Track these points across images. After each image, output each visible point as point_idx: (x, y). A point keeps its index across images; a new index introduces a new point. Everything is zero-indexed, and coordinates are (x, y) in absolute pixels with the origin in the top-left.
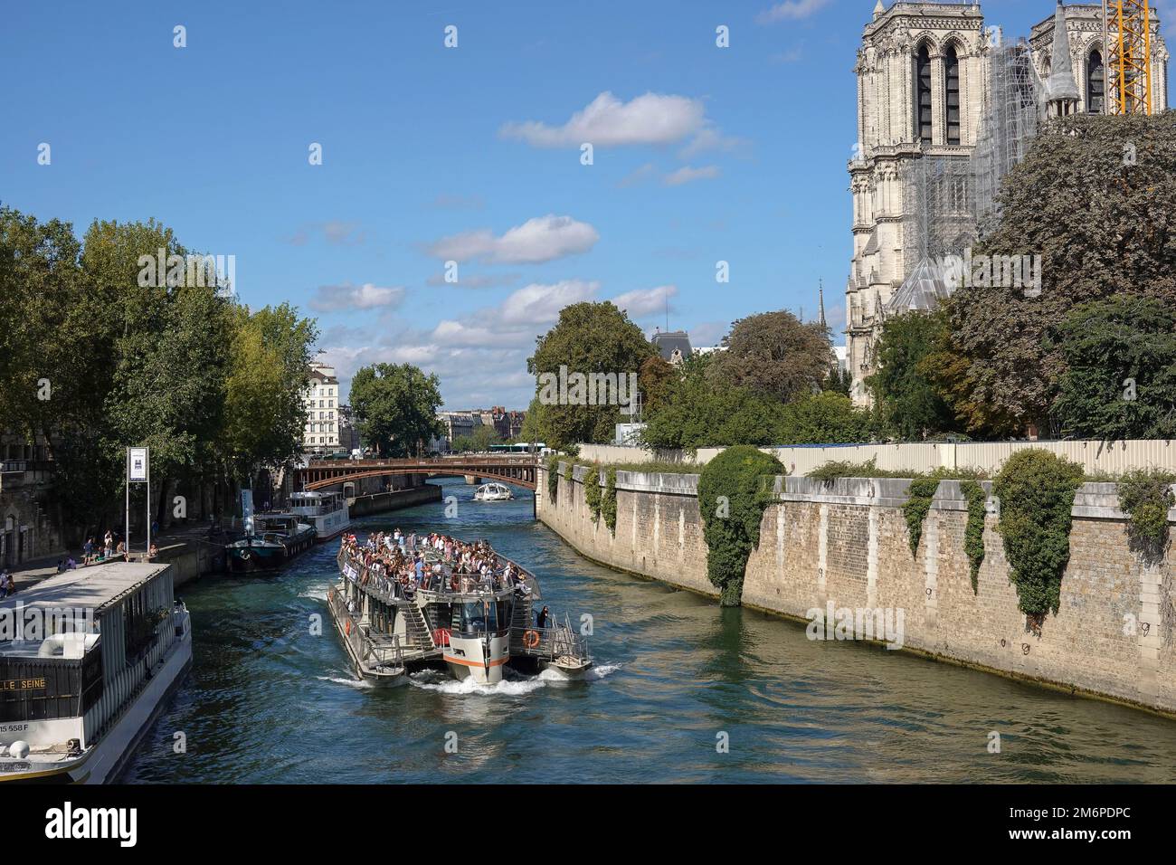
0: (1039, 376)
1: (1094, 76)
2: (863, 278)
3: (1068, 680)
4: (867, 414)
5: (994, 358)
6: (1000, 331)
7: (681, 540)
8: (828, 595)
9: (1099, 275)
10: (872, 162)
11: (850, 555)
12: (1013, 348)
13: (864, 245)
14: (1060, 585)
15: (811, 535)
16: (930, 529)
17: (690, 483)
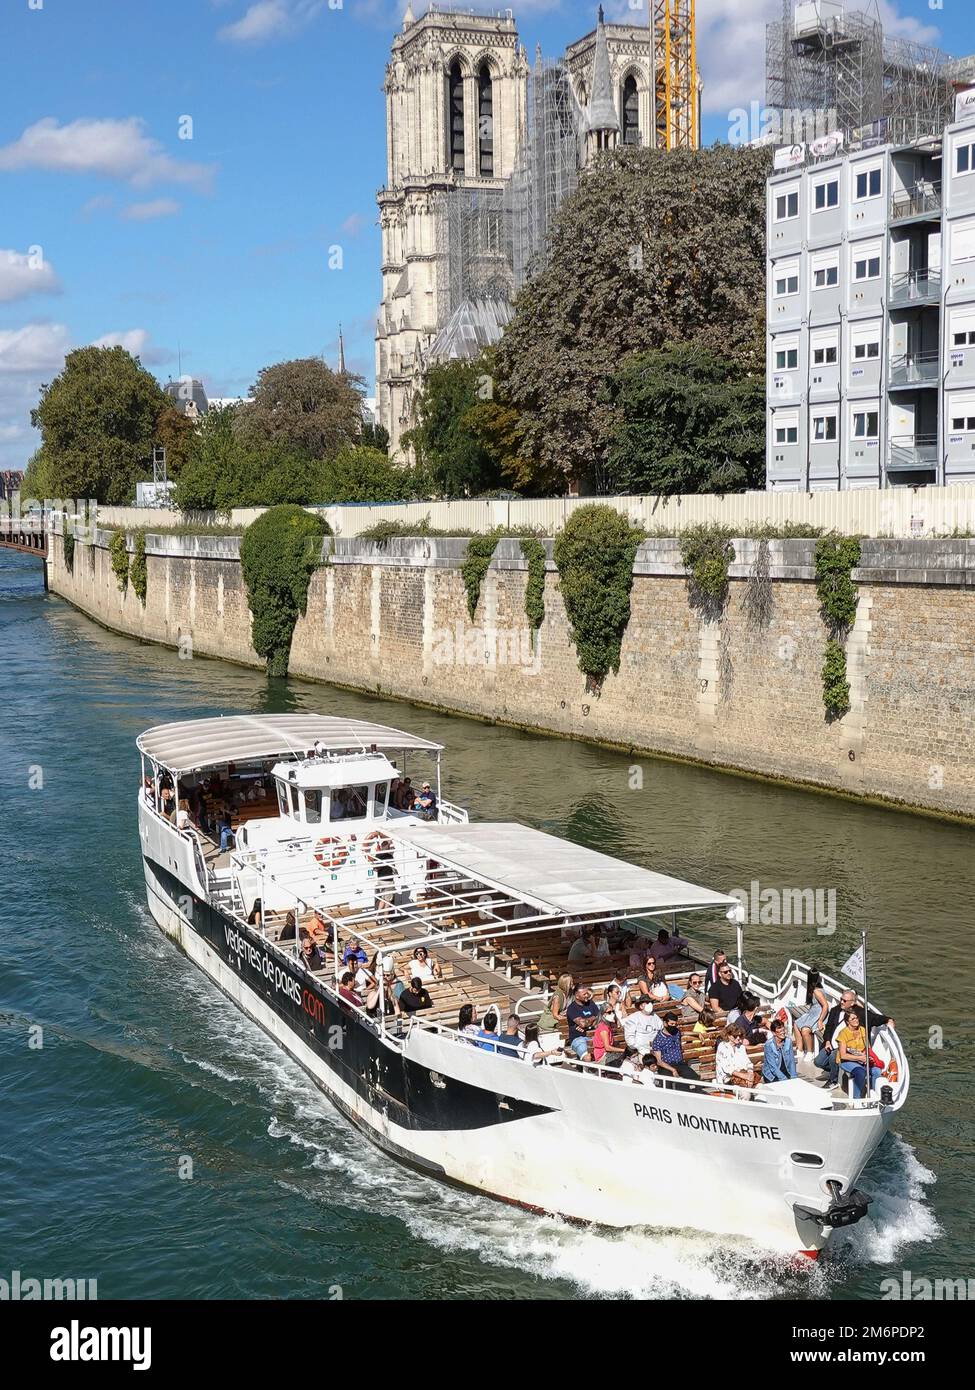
0: (589, 430)
1: (629, 105)
2: (393, 323)
3: (627, 739)
4: (409, 470)
5: (543, 410)
6: (549, 381)
7: (221, 608)
8: (381, 662)
9: (648, 323)
10: (402, 194)
11: (405, 620)
12: (563, 399)
13: (394, 287)
14: (620, 644)
15: (362, 599)
16: (488, 590)
17: (230, 547)
